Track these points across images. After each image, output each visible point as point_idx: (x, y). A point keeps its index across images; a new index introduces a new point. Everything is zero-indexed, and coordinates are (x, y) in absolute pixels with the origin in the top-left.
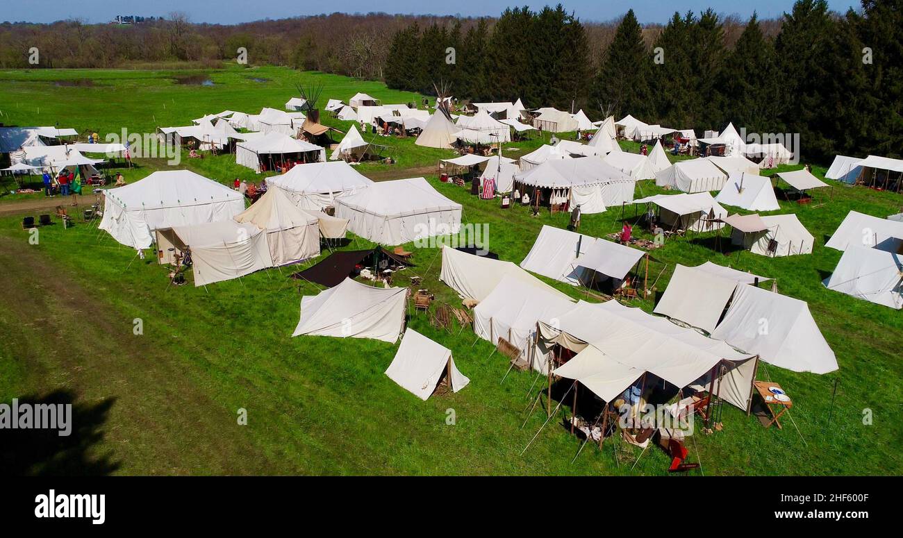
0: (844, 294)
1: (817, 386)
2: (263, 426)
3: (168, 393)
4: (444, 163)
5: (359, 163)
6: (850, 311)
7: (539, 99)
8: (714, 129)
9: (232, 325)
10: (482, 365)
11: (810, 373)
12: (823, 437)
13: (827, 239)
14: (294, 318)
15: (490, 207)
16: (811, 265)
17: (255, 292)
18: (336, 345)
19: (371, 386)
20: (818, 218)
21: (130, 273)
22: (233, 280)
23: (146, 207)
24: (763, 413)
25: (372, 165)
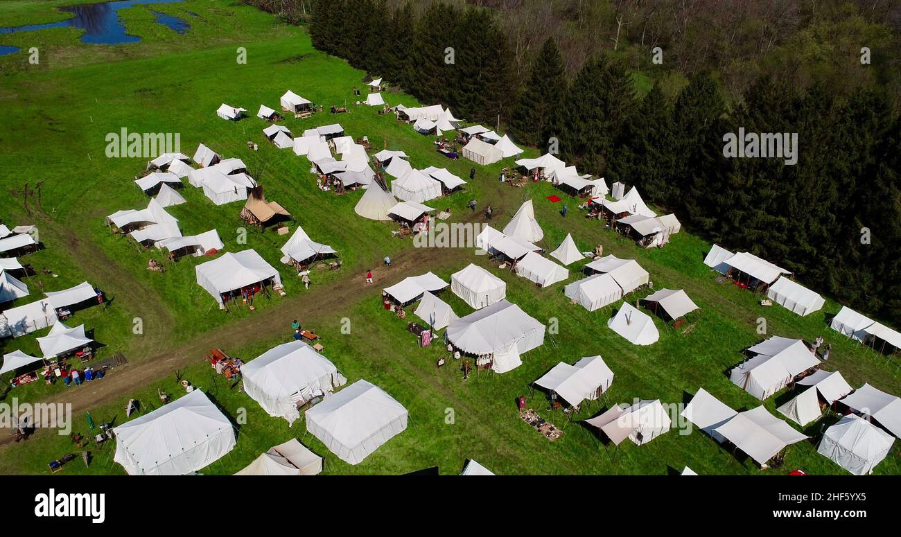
15: (429, 365)
23: (159, 464)
25: (320, 271)
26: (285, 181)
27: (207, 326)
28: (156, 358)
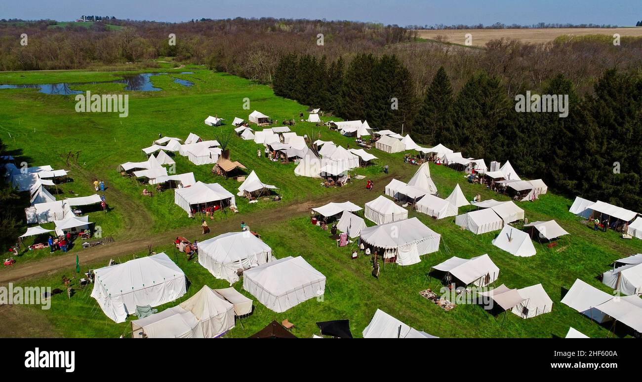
4: (314, 211)
5: (257, 201)
8: (497, 161)
13: (564, 292)
15: (345, 257)
23: (123, 293)
25: (266, 202)
26: (246, 156)
27: (177, 225)
28: (136, 241)
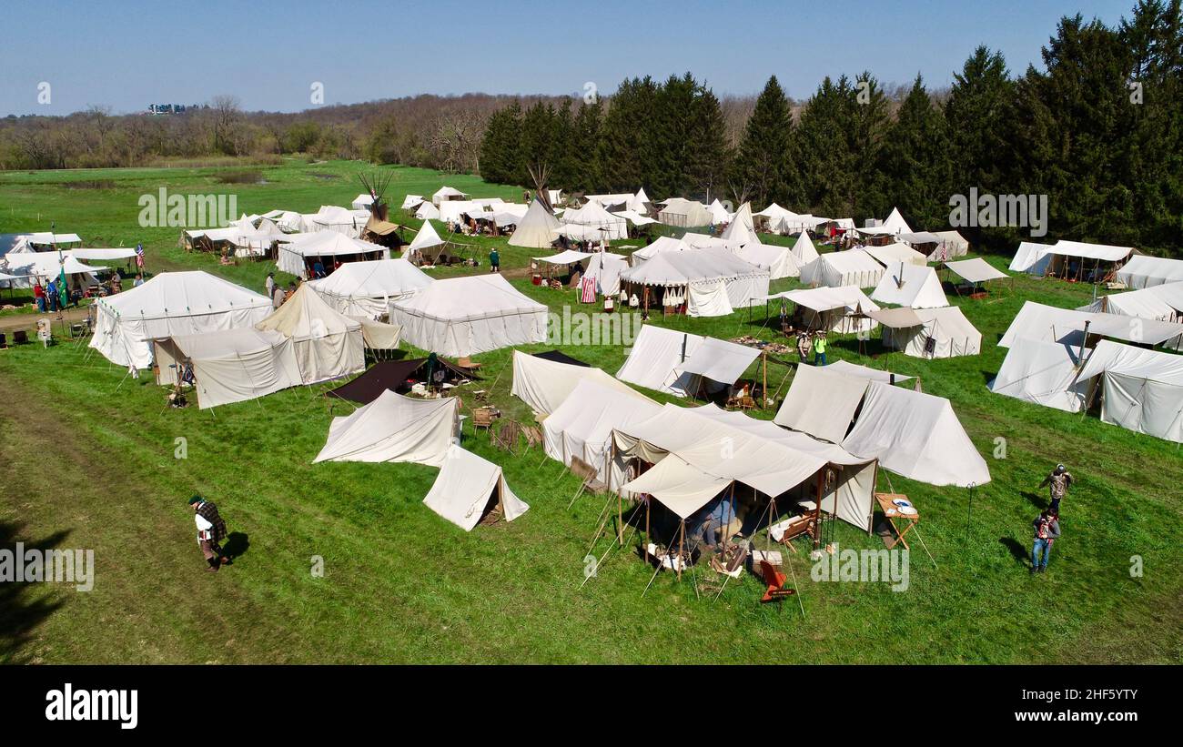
0: (1011, 398)
1: (962, 501)
2: (256, 564)
3: (139, 530)
4: (536, 262)
5: (433, 267)
6: (1016, 416)
7: (667, 188)
8: (877, 218)
9: (239, 452)
10: (548, 489)
11: (955, 487)
12: (957, 557)
13: (1000, 337)
14: (319, 442)
16: (975, 367)
17: (275, 414)
18: (366, 471)
19: (402, 517)
20: (994, 315)
21: (119, 395)
22: (249, 401)
23: (146, 316)
24: (887, 532)
